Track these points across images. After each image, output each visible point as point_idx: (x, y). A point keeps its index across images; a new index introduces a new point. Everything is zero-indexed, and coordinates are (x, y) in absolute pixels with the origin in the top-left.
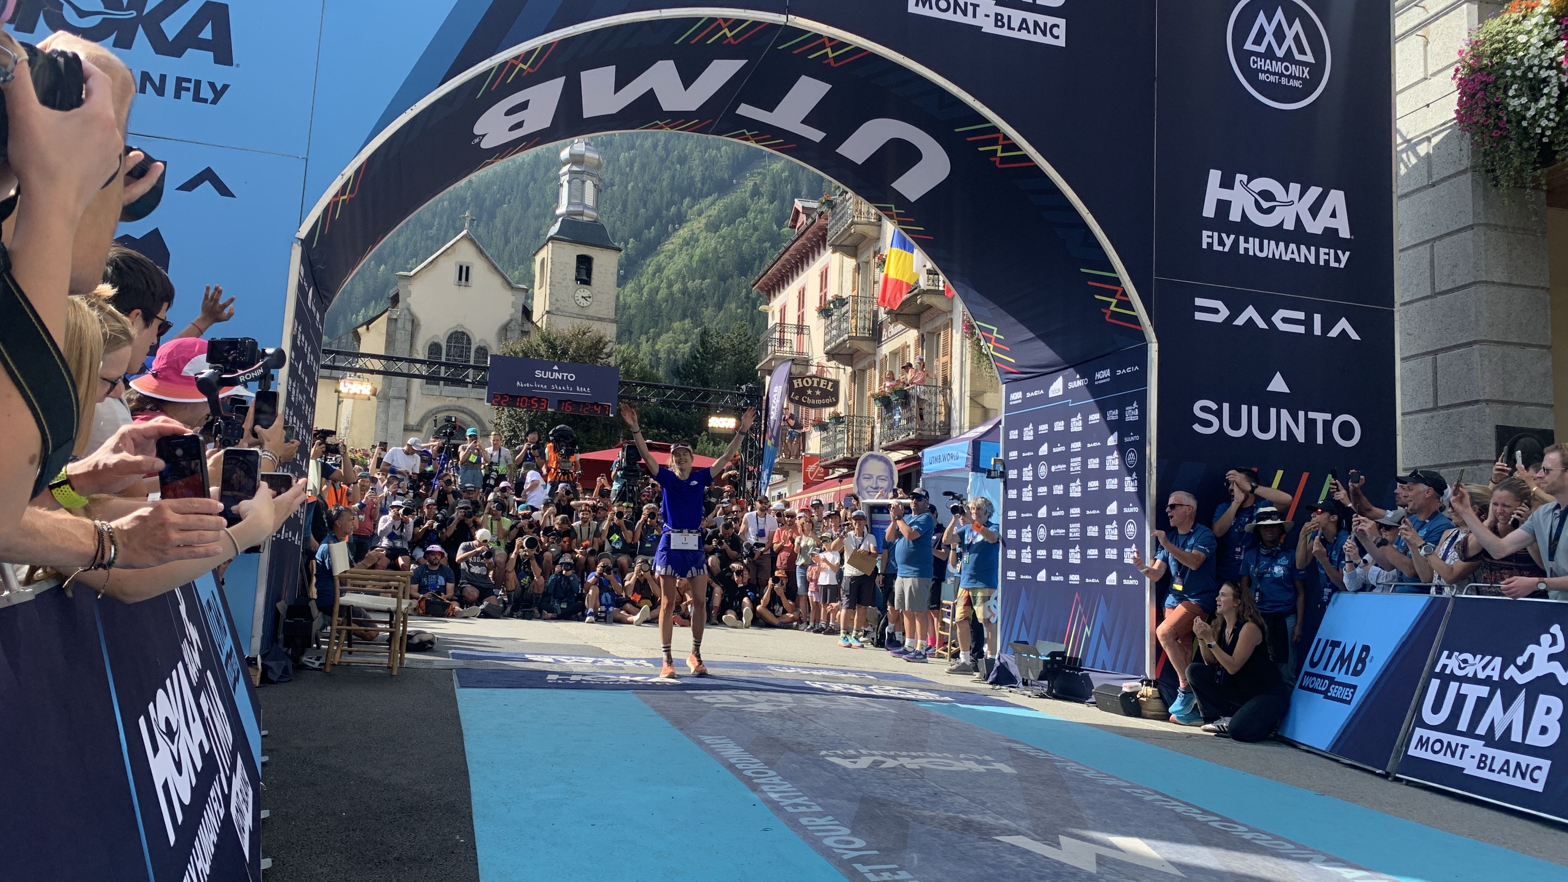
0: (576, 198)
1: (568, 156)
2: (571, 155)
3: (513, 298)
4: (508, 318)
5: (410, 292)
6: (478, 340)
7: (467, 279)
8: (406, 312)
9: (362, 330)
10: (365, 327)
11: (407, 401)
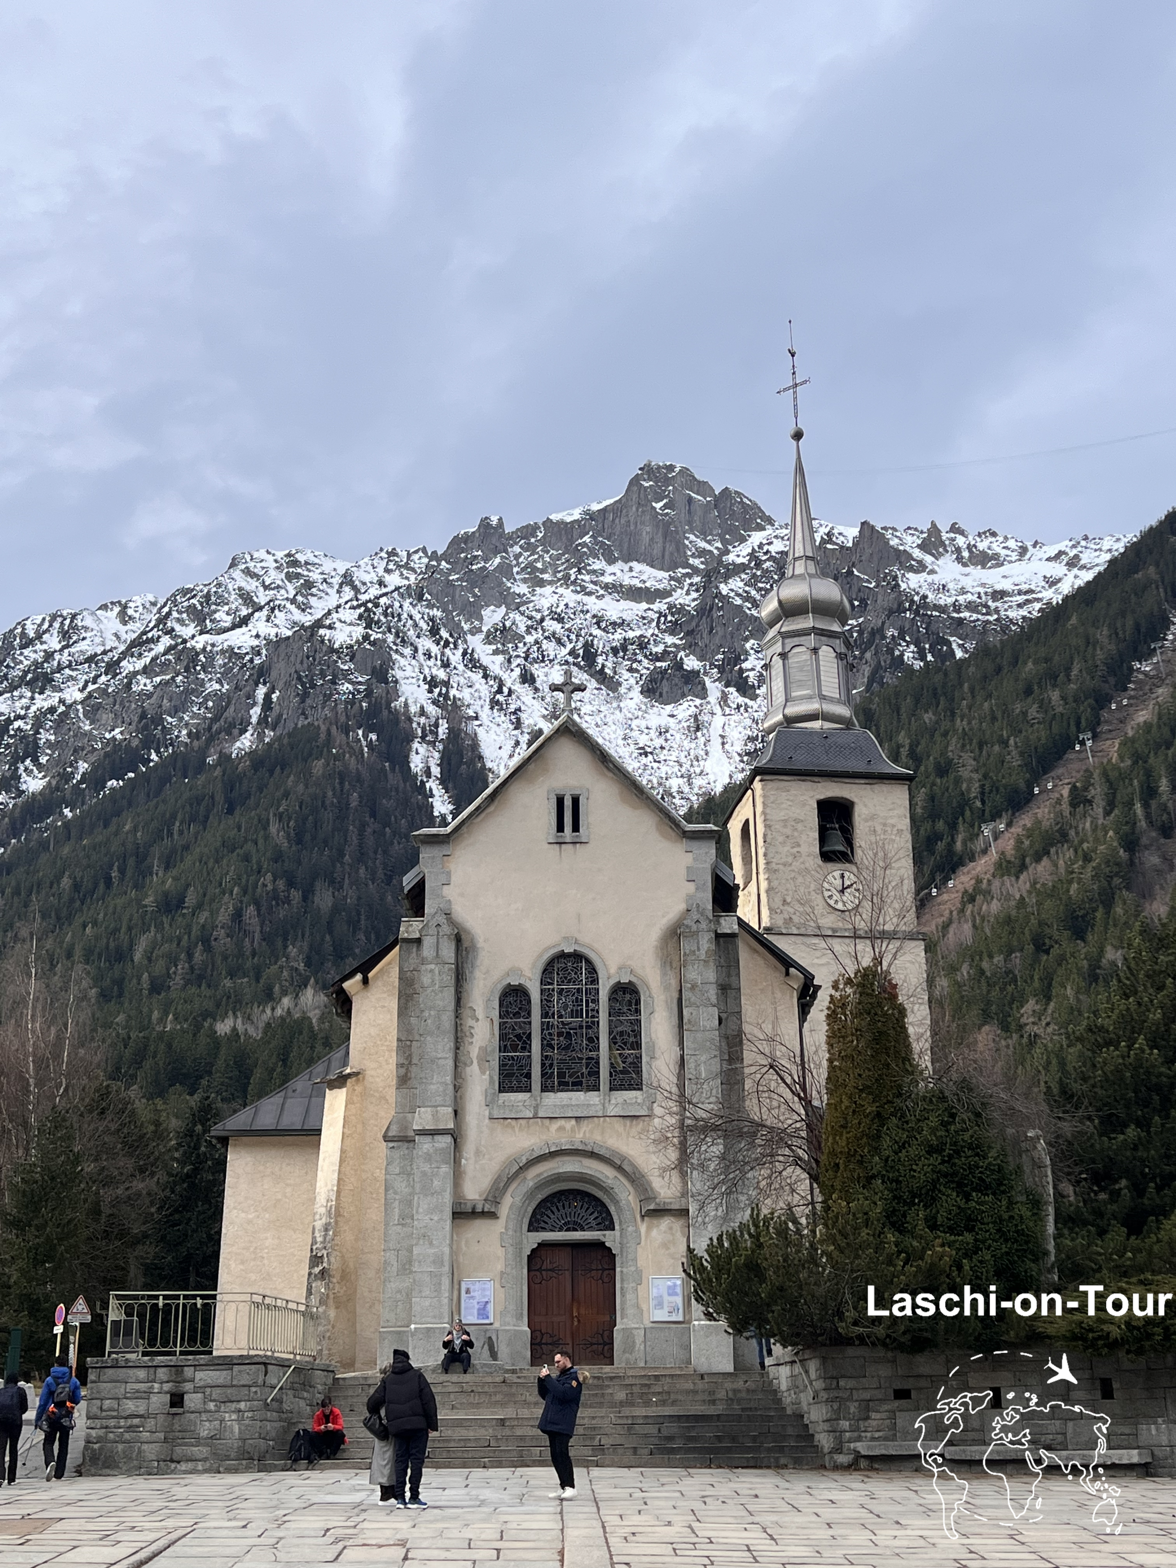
0: (801, 685)
3: (689, 859)
4: (682, 907)
5: (449, 874)
6: (613, 970)
7: (576, 828)
8: (442, 919)
9: (351, 985)
10: (359, 977)
11: (456, 1136)
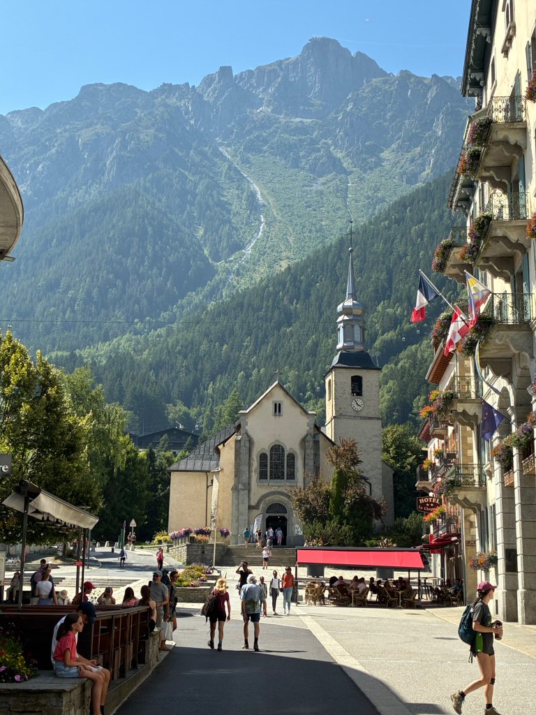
0: (349, 337)
1: (341, 310)
2: (343, 309)
3: (308, 421)
4: (306, 433)
5: (247, 422)
6: (288, 449)
7: (280, 411)
10: (222, 445)
11: (249, 491)
